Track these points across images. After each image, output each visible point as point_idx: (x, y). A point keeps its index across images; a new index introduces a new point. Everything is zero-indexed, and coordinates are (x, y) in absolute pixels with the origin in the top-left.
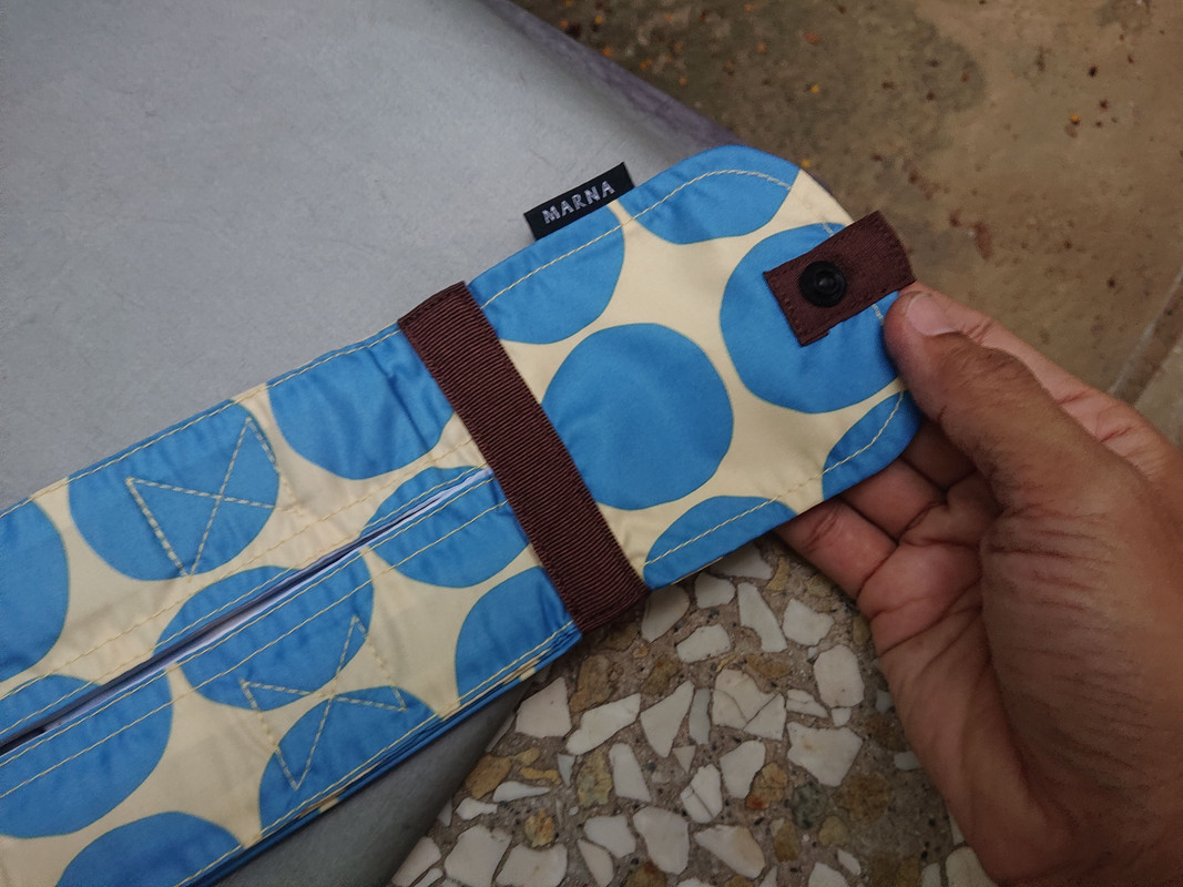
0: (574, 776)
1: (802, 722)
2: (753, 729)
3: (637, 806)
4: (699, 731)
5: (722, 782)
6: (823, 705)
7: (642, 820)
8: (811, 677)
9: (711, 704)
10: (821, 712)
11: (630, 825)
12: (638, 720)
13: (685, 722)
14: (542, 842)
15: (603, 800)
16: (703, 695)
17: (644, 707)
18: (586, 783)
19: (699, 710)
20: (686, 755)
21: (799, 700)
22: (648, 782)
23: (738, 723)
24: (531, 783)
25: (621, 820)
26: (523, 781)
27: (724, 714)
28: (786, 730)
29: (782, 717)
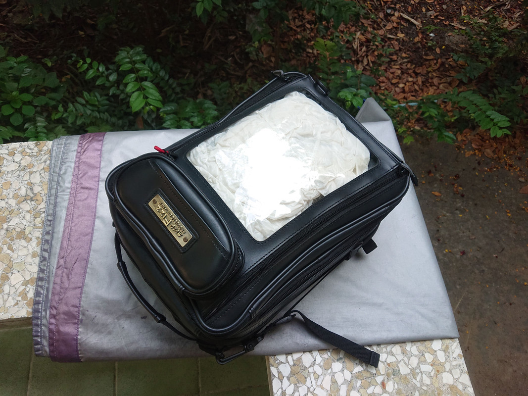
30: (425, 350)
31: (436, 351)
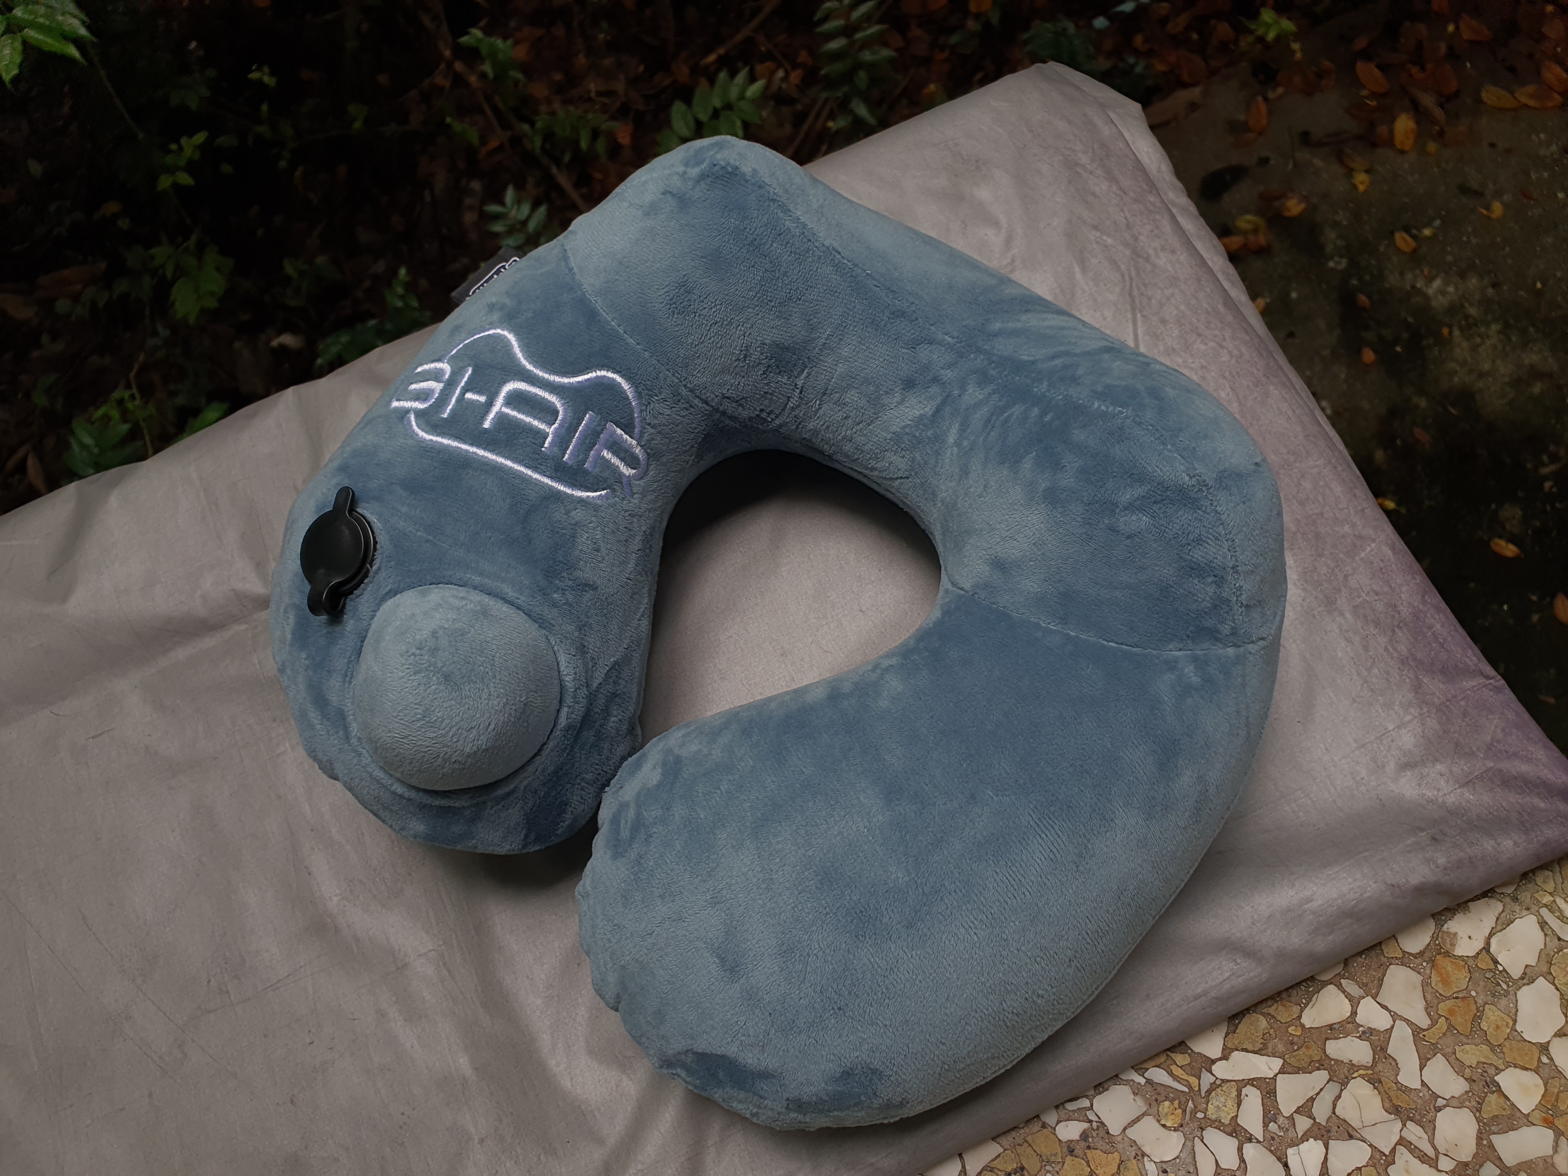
0: (1209, 1092)
1: (1411, 1152)
2: (1366, 1134)
3: (1250, 1140)
4: (1321, 1112)
5: (1326, 1159)
6: (1435, 1149)
7: (1249, 1150)
8: (1433, 1121)
9: (1339, 1097)
10: (1431, 1152)
11: (1240, 1150)
12: (1274, 1078)
13: (1312, 1099)
14: (1169, 1124)
15: (1226, 1121)
16: (1334, 1088)
17: (1282, 1071)
18: (1217, 1100)
19: (1327, 1097)
20: (1303, 1124)
21: (1414, 1132)
22: (1265, 1125)
23: (1355, 1123)
24: (1176, 1078)
25: (1233, 1143)
26: (1171, 1074)
27: (1347, 1110)
28: (1393, 1150)
29: (1395, 1138)
30: (1494, 1059)
31: (1544, 1048)
